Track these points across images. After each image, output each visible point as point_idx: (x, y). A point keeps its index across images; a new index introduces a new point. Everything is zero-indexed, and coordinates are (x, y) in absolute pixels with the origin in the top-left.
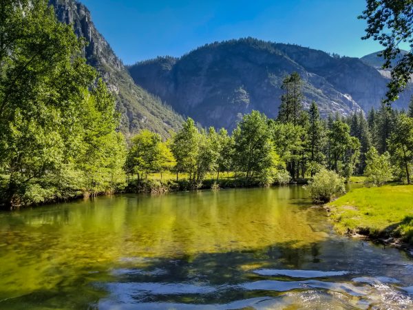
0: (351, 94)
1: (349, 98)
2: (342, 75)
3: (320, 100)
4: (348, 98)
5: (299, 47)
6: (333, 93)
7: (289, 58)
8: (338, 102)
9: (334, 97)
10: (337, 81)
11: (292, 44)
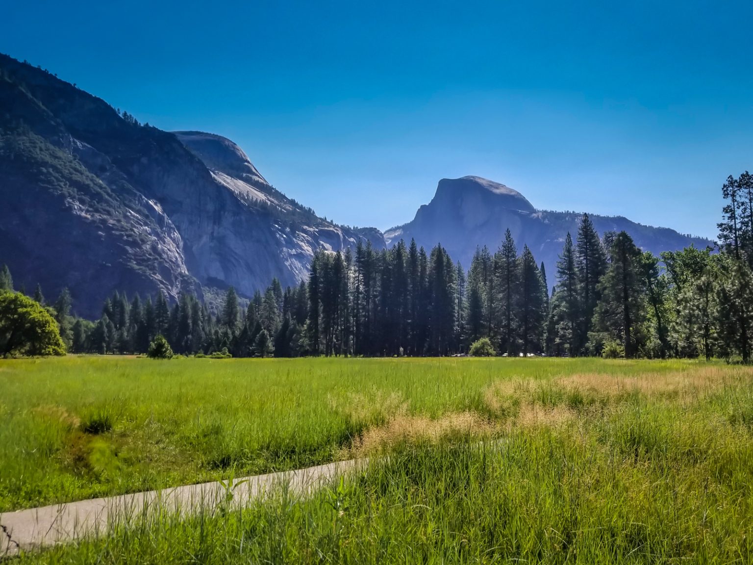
0: (161, 201)
1: (158, 208)
2: (144, 160)
3: (107, 202)
4: (156, 207)
5: (53, 78)
6: (129, 192)
7: (30, 95)
8: (138, 212)
9: (130, 201)
10: (135, 169)
11: (34, 65)
